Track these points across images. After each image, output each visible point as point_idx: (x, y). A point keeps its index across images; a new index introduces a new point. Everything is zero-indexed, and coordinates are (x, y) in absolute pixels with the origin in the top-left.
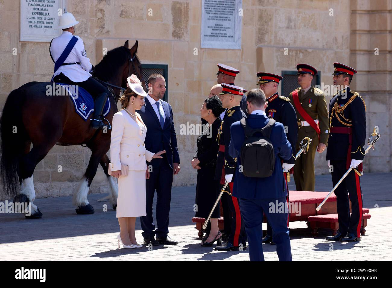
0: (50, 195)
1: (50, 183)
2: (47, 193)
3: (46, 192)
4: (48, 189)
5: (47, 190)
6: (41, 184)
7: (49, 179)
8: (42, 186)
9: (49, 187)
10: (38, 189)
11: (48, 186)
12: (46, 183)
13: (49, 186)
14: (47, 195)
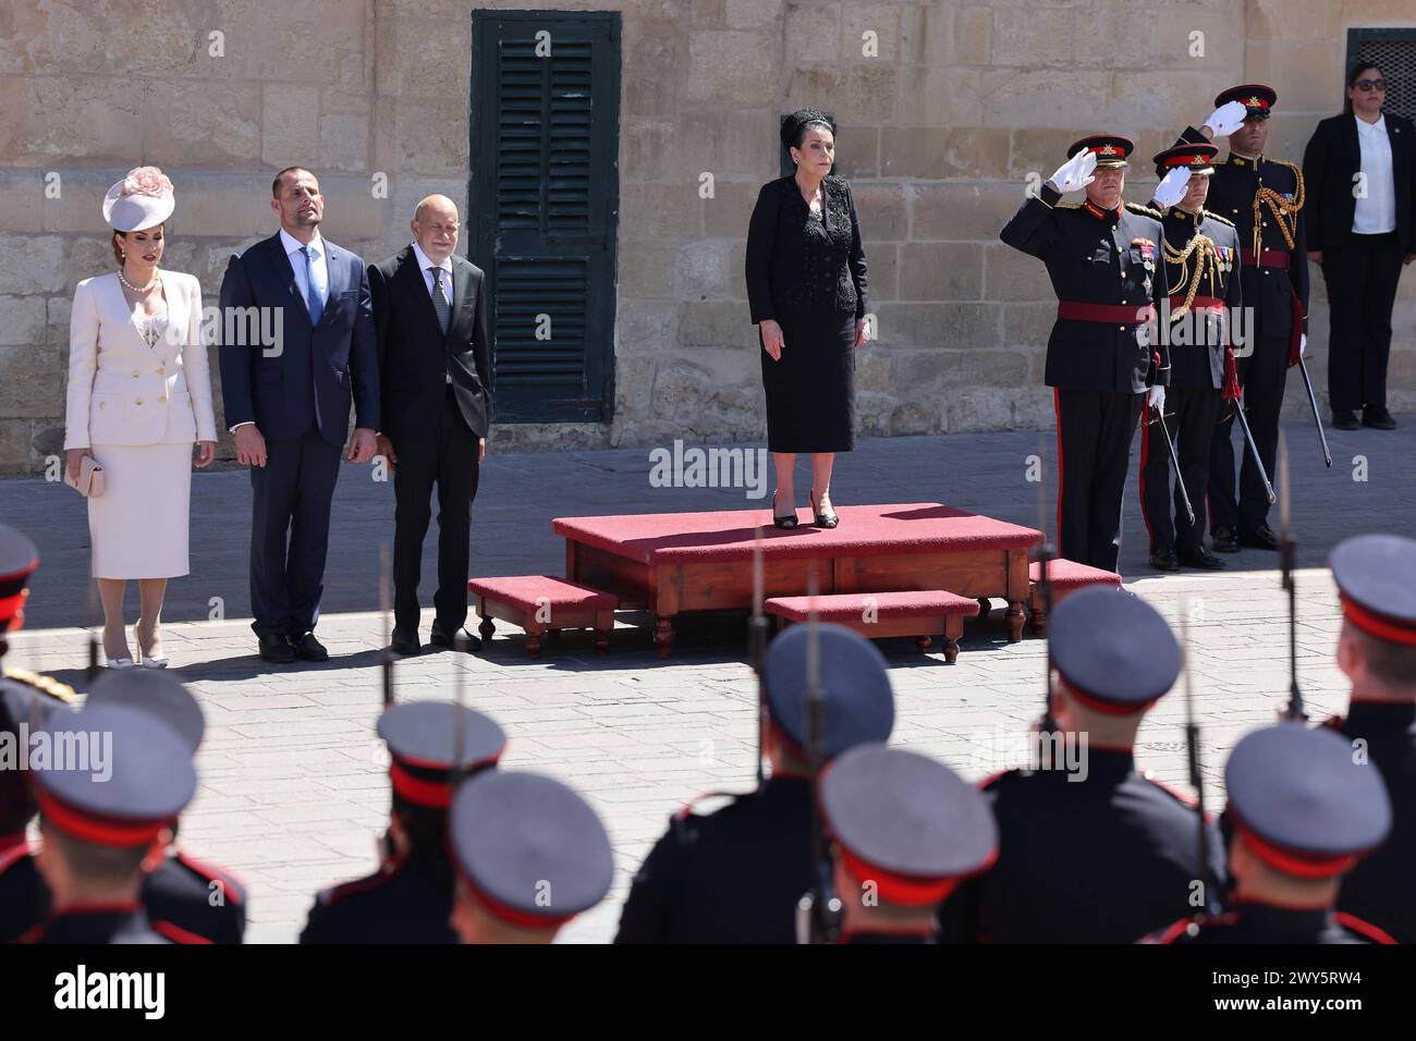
0: (1022, 422)
1: (1026, 388)
2: (1013, 417)
3: (1009, 413)
4: (1017, 404)
5: (1013, 408)
6: (991, 389)
7: (1022, 377)
8: (993, 396)
9: (1021, 398)
10: (974, 404)
11: (1019, 396)
12: (1009, 386)
13: (1024, 396)
14: (1014, 423)
